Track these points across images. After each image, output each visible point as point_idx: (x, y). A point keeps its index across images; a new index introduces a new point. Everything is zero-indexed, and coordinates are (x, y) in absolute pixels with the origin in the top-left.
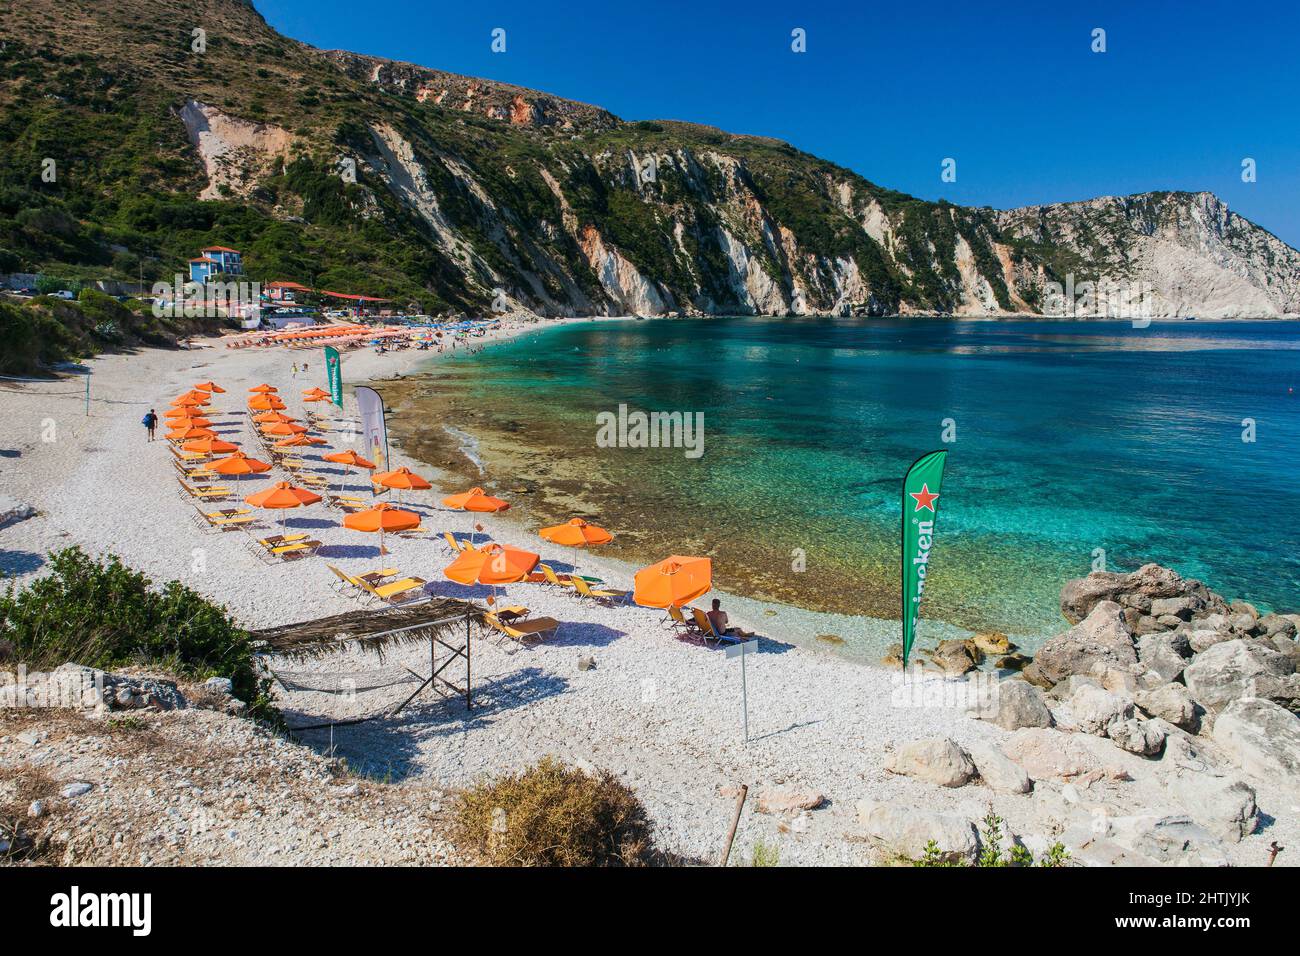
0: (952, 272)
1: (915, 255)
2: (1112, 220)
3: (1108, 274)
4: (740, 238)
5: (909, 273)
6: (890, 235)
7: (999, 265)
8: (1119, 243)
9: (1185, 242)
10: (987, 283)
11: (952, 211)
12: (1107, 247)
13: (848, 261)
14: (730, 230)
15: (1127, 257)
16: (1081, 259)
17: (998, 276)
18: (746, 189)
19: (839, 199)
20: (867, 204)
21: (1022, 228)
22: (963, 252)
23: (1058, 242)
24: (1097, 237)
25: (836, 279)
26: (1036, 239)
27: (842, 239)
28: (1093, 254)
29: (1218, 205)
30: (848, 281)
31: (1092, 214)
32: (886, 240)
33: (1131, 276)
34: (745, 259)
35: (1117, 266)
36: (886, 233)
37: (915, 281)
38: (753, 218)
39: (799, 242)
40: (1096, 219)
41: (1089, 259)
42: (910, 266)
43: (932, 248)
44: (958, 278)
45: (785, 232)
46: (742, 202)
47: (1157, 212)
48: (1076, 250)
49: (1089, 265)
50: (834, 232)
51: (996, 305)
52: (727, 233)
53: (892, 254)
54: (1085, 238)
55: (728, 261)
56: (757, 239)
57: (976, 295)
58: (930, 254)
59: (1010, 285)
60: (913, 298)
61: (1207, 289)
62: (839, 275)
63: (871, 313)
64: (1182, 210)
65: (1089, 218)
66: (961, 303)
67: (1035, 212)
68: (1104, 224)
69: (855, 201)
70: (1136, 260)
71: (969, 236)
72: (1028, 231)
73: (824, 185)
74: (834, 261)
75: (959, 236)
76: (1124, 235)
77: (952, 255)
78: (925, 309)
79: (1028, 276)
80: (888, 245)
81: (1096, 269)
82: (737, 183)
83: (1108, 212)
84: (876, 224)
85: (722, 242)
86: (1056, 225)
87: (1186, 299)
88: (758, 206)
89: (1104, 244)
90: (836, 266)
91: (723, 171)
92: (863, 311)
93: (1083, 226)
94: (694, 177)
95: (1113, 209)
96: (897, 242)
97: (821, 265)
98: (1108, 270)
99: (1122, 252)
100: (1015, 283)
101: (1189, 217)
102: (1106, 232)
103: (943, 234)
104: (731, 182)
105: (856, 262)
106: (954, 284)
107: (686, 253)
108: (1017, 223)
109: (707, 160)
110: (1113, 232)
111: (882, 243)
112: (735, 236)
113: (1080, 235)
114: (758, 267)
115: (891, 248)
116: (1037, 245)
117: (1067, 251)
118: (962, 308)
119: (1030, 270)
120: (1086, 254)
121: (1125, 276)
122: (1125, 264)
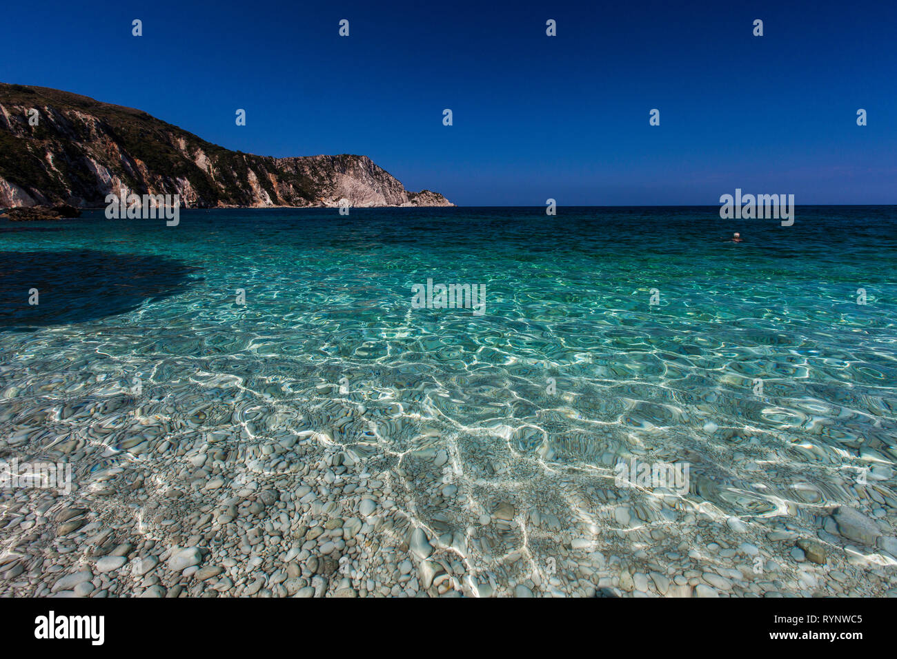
0: (247, 186)
1: (225, 177)
2: (325, 165)
3: (325, 189)
4: (104, 164)
5: (223, 187)
6: (211, 167)
7: (272, 184)
8: (328, 175)
9: (357, 176)
10: (266, 192)
11: (244, 157)
12: (324, 177)
13: (184, 180)
14: (95, 159)
15: (332, 182)
16: (314, 182)
17: (271, 189)
18: (106, 135)
19: (179, 146)
20: (196, 150)
21: (287, 167)
22: (252, 177)
23: (304, 174)
24: (320, 173)
25: (178, 189)
26: (293, 172)
27: (179, 167)
28: (318, 180)
29: (370, 161)
30: (185, 190)
31: (317, 162)
32: (209, 169)
33: (334, 190)
34: (109, 176)
35: (328, 185)
36: (209, 166)
37: (226, 190)
38: (113, 153)
39: (149, 168)
40: (319, 165)
41: (317, 182)
42: (222, 183)
43: (235, 174)
44: (251, 189)
45: (139, 162)
46: (104, 143)
47: (346, 163)
48: (312, 178)
49: (317, 185)
50: (173, 164)
51: (271, 202)
52: (92, 160)
53: (212, 176)
54: (315, 173)
55: (96, 177)
56: (118, 165)
57: (261, 198)
58: (234, 177)
59: (278, 193)
60: (225, 199)
61: (363, 195)
62: (179, 187)
63: (200, 207)
64: (355, 162)
65: (316, 164)
66: (254, 201)
67: (292, 160)
68: (322, 167)
69: (188, 148)
70: (336, 183)
71: (254, 170)
72: (289, 169)
73: (168, 138)
74: (175, 179)
75: (249, 169)
76: (330, 172)
77: (247, 179)
78: (232, 204)
79: (286, 189)
80: (210, 172)
81: (320, 186)
82: (98, 131)
83: (323, 162)
84: (202, 161)
85: (89, 166)
86: (302, 166)
87: (356, 199)
88: (116, 147)
90: (177, 182)
91: (87, 124)
92: (195, 205)
93: (313, 167)
94: (61, 124)
95: (325, 161)
96: (215, 171)
97: (165, 181)
98: (325, 187)
99: (330, 180)
100: (280, 192)
101: (358, 166)
102: (323, 170)
103: (241, 168)
104: (94, 130)
105: (189, 180)
106: (249, 193)
107: (57, 170)
108: (285, 165)
109: (73, 116)
110: (326, 171)
111: (207, 171)
112: (99, 162)
113: (313, 172)
114: (119, 181)
115: (212, 174)
116: (294, 176)
117: (308, 178)
118: (255, 204)
119: (286, 186)
120: (316, 180)
121: (332, 190)
122: (332, 184)
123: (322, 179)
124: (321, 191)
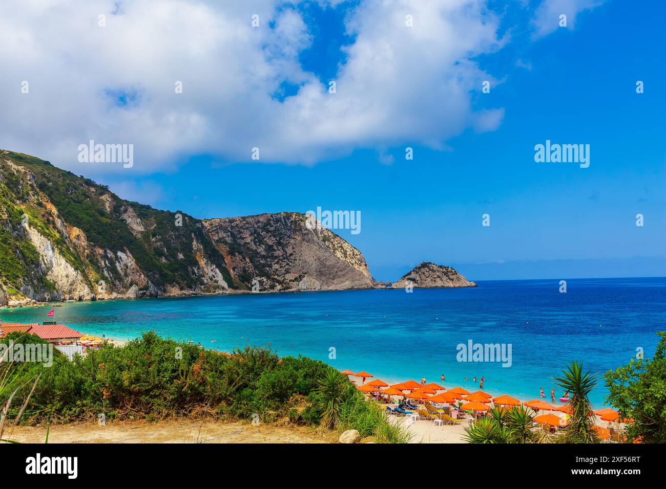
0: (194, 262)
1: (169, 250)
2: (273, 228)
3: (277, 263)
6: (147, 235)
7: (223, 258)
10: (217, 270)
12: (272, 246)
13: (126, 253)
15: (286, 252)
16: (258, 253)
17: (223, 265)
19: (104, 207)
21: (217, 233)
22: (199, 248)
23: (242, 242)
24: (265, 239)
25: (119, 268)
26: (228, 240)
27: (119, 237)
28: (265, 250)
31: (260, 224)
33: (291, 264)
34: (50, 252)
35: (281, 258)
38: (51, 218)
39: (89, 238)
40: (263, 228)
41: (264, 253)
44: (198, 267)
45: (75, 231)
48: (254, 247)
49: (263, 257)
51: (226, 285)
54: (259, 240)
56: (58, 235)
57: (210, 278)
59: (231, 271)
62: (121, 265)
63: (151, 293)
64: (302, 223)
65: (258, 227)
67: (225, 222)
68: (268, 231)
69: (115, 209)
70: (291, 255)
75: (194, 237)
76: (281, 238)
77: (191, 251)
79: (241, 265)
81: (269, 260)
83: (269, 224)
86: (239, 231)
88: (54, 209)
89: (271, 244)
90: (118, 258)
92: (146, 293)
93: (255, 232)
95: (272, 222)
98: (276, 260)
99: (283, 249)
100: (234, 269)
102: (270, 236)
108: (214, 229)
110: (275, 236)
113: (255, 238)
114: (61, 259)
117: (248, 248)
119: (241, 260)
120: (261, 250)
121: (288, 264)
122: (286, 257)
123: (270, 248)
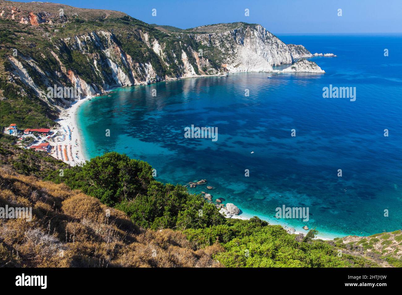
0: (181, 63)
1: (170, 59)
2: (230, 39)
3: (229, 57)
4: (114, 62)
5: (168, 65)
6: (161, 52)
7: (195, 59)
8: (232, 47)
9: (252, 44)
10: (192, 66)
11: (180, 42)
12: (228, 48)
13: (149, 64)
14: (111, 59)
15: (234, 52)
16: (221, 52)
17: (195, 63)
18: (114, 43)
19: (145, 39)
20: (154, 41)
21: (204, 41)
22: (184, 56)
23: (215, 46)
24: (226, 45)
25: (146, 70)
26: (208, 45)
27: (146, 56)
28: (225, 50)
29: (263, 29)
30: (149, 71)
31: (224, 37)
32: (160, 53)
33: (235, 58)
34: (117, 68)
35: (231, 55)
36: (160, 51)
37: (170, 68)
38: (118, 53)
39: (133, 59)
40: (226, 38)
41: (224, 52)
42: (168, 62)
43: (175, 55)
44: (183, 65)
45: (128, 56)
46: (114, 48)
47: (245, 33)
48: (220, 49)
49: (224, 54)
50: (144, 54)
51: (195, 73)
52: (110, 60)
53: (162, 58)
54: (223, 45)
55: (111, 70)
56: (120, 61)
57: (189, 70)
58: (174, 58)
59: (199, 66)
60: (170, 74)
61: (255, 62)
62: (146, 69)
63: (157, 81)
64: (252, 32)
65: (223, 38)
66: (184, 73)
67: (208, 36)
68: (228, 40)
69: (150, 39)
70: (236, 53)
71: (186, 50)
72: (206, 42)
73: (139, 34)
74: (144, 64)
75: (183, 51)
76: (233, 44)
77: (181, 58)
78: (173, 77)
79: (204, 63)
80: (161, 55)
81: (225, 55)
82: (111, 41)
83: (229, 36)
84: (157, 48)
85: (109, 64)
86: (214, 40)
87: (250, 65)
88: (119, 49)
89: (228, 47)
90: (145, 66)
91: (106, 37)
92: (155, 81)
93: (222, 41)
94: (97, 42)
95: (230, 35)
96: (164, 54)
97: (140, 66)
98: (229, 56)
99: (233, 50)
100: (200, 65)
101: (254, 35)
102: (228, 43)
103: (178, 50)
104: (109, 41)
105: (151, 64)
106: (182, 67)
107: (99, 70)
108: (203, 39)
109: (101, 34)
110: (230, 43)
111: (159, 55)
112: (113, 61)
113: (221, 44)
114: (121, 71)
115: (162, 56)
116: (209, 47)
117: (217, 49)
118: (185, 75)
119: (204, 61)
120: (223, 50)
121: (234, 58)
122: (234, 54)
123: (227, 49)
124: (226, 59)
